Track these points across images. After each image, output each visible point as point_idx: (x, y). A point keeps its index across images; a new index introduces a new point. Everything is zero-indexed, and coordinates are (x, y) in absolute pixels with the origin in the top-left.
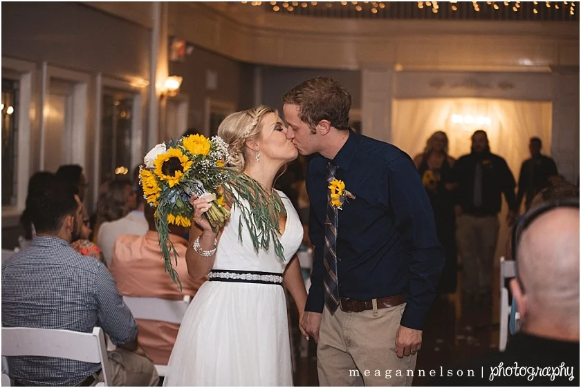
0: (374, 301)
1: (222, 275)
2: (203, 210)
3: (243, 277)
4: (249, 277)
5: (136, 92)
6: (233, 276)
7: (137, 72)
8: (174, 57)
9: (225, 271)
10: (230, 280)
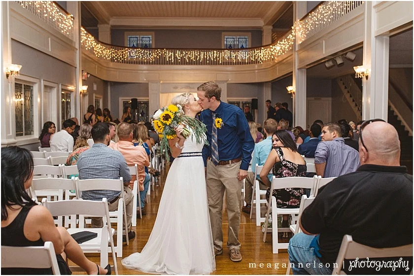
0: (230, 161)
1: (184, 155)
2: (181, 132)
3: (192, 154)
4: (194, 154)
5: (71, 91)
6: (188, 154)
7: (71, 84)
8: (84, 78)
9: (185, 153)
10: (187, 156)
